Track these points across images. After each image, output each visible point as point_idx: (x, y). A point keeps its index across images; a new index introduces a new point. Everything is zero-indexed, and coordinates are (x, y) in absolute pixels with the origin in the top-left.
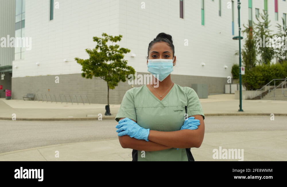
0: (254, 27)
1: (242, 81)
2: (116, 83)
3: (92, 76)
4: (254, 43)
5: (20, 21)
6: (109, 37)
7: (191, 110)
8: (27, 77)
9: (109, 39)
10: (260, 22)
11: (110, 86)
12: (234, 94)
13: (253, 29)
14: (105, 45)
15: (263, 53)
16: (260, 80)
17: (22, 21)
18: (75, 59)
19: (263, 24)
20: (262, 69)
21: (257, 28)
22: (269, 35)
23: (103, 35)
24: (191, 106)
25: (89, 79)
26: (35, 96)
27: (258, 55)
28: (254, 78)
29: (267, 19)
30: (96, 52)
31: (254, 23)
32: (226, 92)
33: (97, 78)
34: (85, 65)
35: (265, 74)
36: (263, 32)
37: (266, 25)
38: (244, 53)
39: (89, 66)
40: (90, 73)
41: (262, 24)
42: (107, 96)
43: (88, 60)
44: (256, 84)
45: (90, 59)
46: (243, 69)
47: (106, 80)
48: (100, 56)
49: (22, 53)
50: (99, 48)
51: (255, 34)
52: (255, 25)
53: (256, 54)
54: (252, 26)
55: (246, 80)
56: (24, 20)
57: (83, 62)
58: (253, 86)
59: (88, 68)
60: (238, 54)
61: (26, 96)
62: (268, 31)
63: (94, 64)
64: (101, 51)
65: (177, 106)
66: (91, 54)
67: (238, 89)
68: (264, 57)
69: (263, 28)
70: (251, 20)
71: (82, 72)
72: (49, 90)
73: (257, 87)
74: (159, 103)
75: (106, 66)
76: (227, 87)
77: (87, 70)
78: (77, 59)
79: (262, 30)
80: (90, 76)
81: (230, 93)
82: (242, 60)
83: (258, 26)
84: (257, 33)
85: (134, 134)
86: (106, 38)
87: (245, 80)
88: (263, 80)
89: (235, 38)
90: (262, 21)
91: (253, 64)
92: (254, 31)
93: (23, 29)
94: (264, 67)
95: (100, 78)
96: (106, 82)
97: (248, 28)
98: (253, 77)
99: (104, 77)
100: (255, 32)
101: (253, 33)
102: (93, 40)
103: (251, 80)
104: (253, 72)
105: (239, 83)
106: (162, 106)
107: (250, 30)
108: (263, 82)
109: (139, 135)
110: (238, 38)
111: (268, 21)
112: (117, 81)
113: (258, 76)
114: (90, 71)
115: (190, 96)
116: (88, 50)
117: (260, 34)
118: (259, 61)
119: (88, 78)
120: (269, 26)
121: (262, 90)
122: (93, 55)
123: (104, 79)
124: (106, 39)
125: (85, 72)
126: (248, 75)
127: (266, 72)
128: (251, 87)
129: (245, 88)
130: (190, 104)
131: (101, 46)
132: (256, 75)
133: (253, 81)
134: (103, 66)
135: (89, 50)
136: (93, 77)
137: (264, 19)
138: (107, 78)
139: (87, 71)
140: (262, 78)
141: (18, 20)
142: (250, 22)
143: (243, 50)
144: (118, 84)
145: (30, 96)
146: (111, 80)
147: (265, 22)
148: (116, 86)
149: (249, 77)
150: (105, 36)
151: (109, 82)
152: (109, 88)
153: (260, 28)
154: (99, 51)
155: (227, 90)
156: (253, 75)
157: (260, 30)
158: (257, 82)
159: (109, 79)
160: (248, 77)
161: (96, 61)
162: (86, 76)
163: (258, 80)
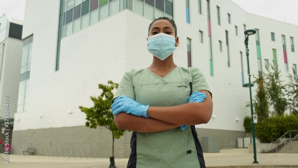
0: (265, 77)
1: (255, 133)
2: (121, 132)
3: (96, 125)
4: (266, 95)
5: (25, 73)
6: (115, 84)
7: (196, 85)
8: (29, 130)
9: (115, 87)
10: (270, 72)
11: (115, 135)
12: (247, 148)
13: (264, 80)
14: (110, 93)
15: (275, 104)
16: (274, 131)
17: (27, 72)
18: (79, 107)
19: (274, 74)
20: (276, 120)
21: (268, 78)
22: (280, 86)
23: (108, 83)
24: (196, 82)
25: (94, 129)
26: (35, 150)
27: (271, 106)
28: (268, 129)
29: (277, 69)
30: (101, 99)
31: (264, 74)
32: (239, 146)
33: (101, 127)
34: (89, 113)
35: (279, 126)
36: (274, 82)
37: (277, 75)
38: (256, 104)
39: (94, 114)
40: (94, 122)
41: (272, 74)
42: (112, 147)
43: (93, 108)
44: (271, 136)
45: (95, 107)
46: (255, 117)
47: (111, 129)
48: (105, 104)
49: (25, 105)
50: (104, 96)
51: (266, 85)
52: (266, 75)
53: (269, 105)
54: (262, 76)
55: (260, 132)
56: (29, 71)
57: (87, 110)
58: (267, 138)
59: (92, 116)
60: (249, 105)
61: (26, 151)
62: (279, 81)
63: (98, 112)
64: (107, 99)
65: (181, 82)
66: (96, 102)
67: (251, 142)
68: (276, 108)
69: (273, 78)
70: (260, 70)
71: (86, 121)
72: (51, 143)
73: (272, 140)
74: (160, 80)
75: (111, 114)
76: (240, 140)
77: (91, 118)
78: (81, 108)
79: (273, 80)
80: (94, 126)
81: (244, 147)
82: (254, 112)
83: (269, 77)
84: (267, 83)
85: (131, 108)
86: (112, 85)
87: (258, 132)
88: (278, 131)
89: (245, 86)
90: (273, 71)
91: (265, 115)
92: (264, 82)
93: (27, 80)
94: (278, 118)
95: (105, 127)
96: (111, 132)
97: (258, 79)
98: (266, 129)
99: (109, 127)
100: (266, 83)
101: (264, 84)
102: (98, 87)
103: (265, 132)
104: (266, 124)
105: (252, 136)
106: (164, 83)
107: (260, 80)
108: (278, 133)
109: (137, 109)
110: (249, 85)
111: (279, 71)
112: (123, 131)
113: (272, 128)
114: (94, 120)
115: (195, 73)
116: (92, 97)
117: (271, 84)
118: (272, 112)
119: (92, 127)
120: (279, 77)
121: (278, 142)
122: (97, 102)
123: (109, 129)
124: (112, 87)
125: (90, 121)
126: (261, 127)
127: (280, 123)
128: (265, 140)
129: (259, 140)
130: (195, 81)
131: (106, 94)
132: (269, 126)
133: (267, 133)
134: (108, 114)
135: (94, 97)
136: (98, 126)
137: (274, 70)
138: (112, 127)
139: (91, 120)
140: (276, 129)
141: (23, 71)
142: (260, 73)
143: (254, 100)
144: (124, 133)
145: (30, 151)
146: (116, 129)
147: (275, 72)
148: (121, 135)
149: (263, 129)
150: (111, 84)
151: (114, 132)
152: (114, 137)
153: (270, 78)
154: (104, 98)
155: (240, 144)
156: (267, 126)
157: (271, 81)
158: (271, 134)
159: (114, 128)
160: (261, 128)
161: (101, 109)
162: (90, 124)
163: (272, 132)
